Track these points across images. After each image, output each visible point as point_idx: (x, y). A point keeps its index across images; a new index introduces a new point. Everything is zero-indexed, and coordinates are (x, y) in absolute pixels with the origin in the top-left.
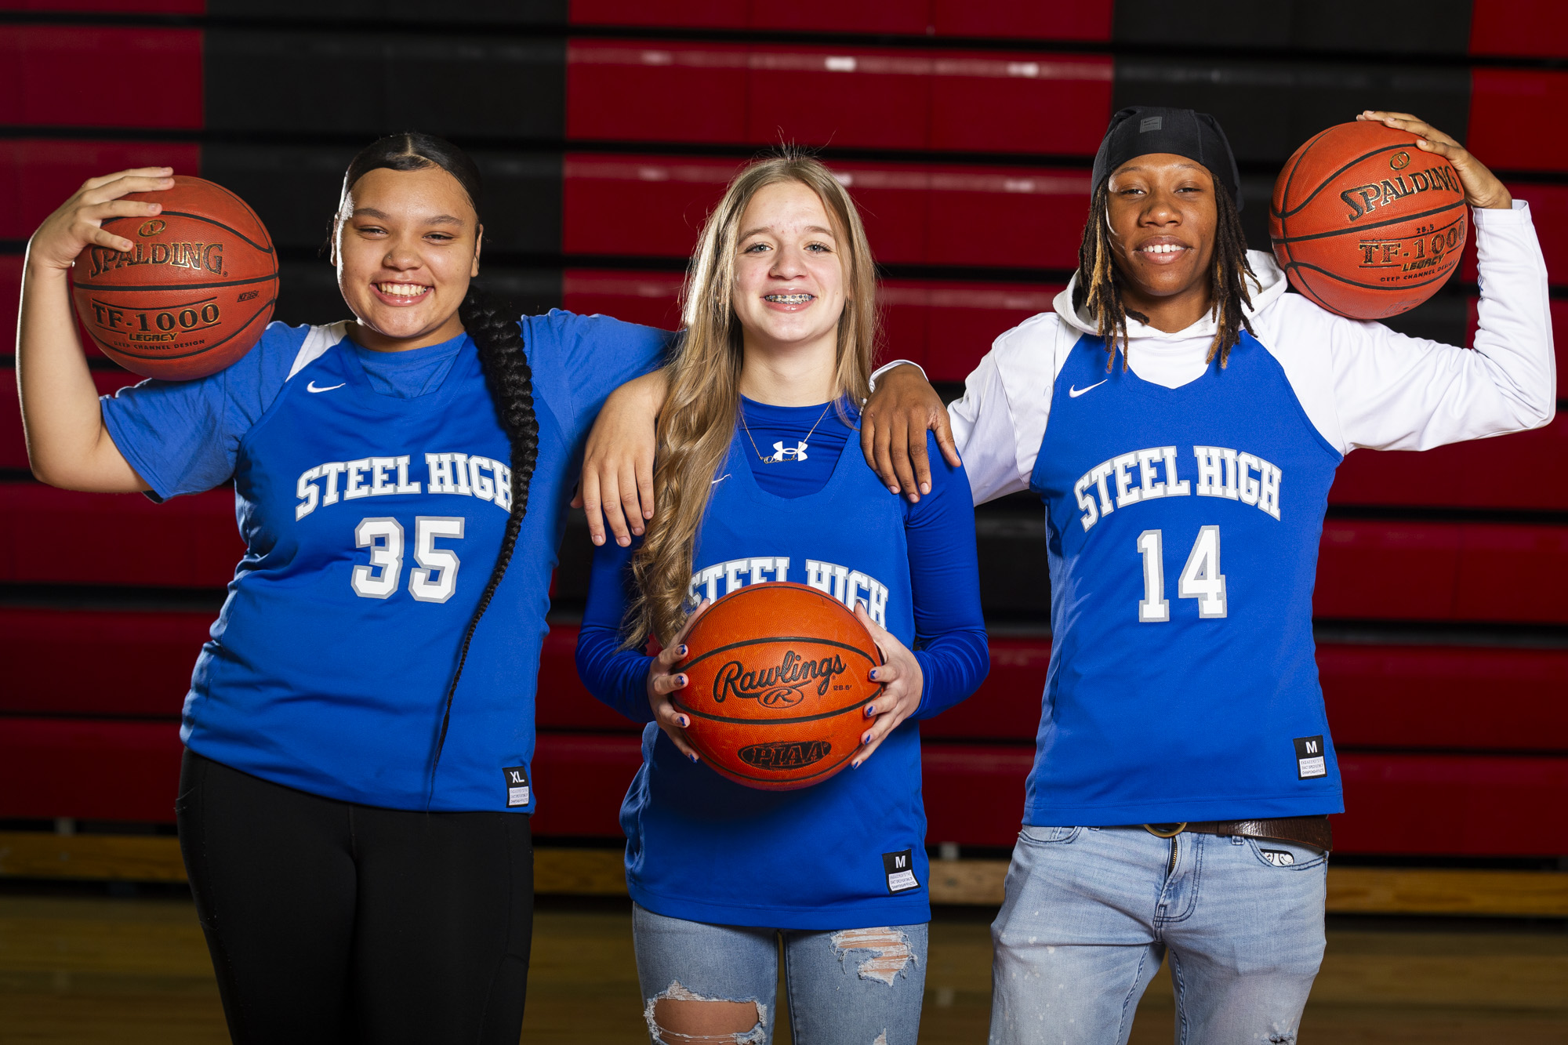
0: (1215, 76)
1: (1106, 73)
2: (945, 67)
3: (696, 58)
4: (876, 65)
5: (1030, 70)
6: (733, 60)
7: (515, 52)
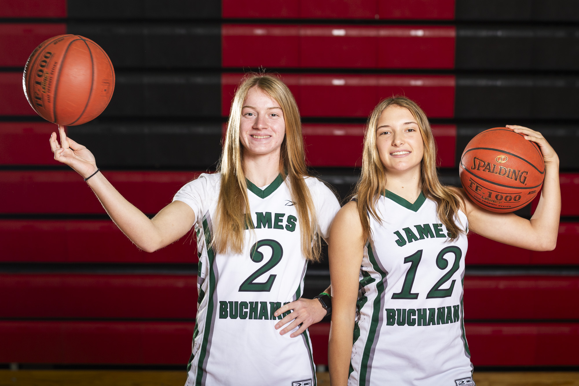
0: (499, 33)
1: (452, 33)
2: (384, 33)
3: (277, 32)
4: (354, 32)
5: (420, 33)
6: (292, 32)
7: (200, 31)
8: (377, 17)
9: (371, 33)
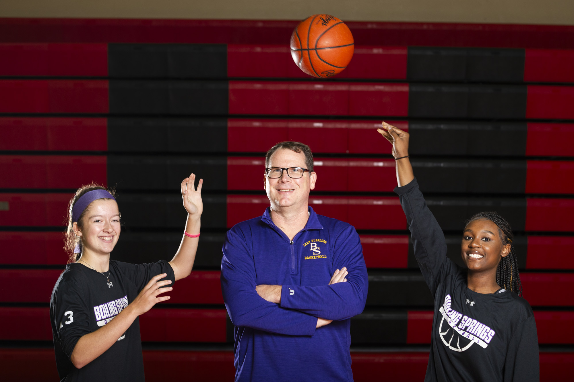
0: (442, 165)
2: (352, 164)
4: (330, 163)
5: (381, 164)
8: (348, 152)
9: (343, 164)
